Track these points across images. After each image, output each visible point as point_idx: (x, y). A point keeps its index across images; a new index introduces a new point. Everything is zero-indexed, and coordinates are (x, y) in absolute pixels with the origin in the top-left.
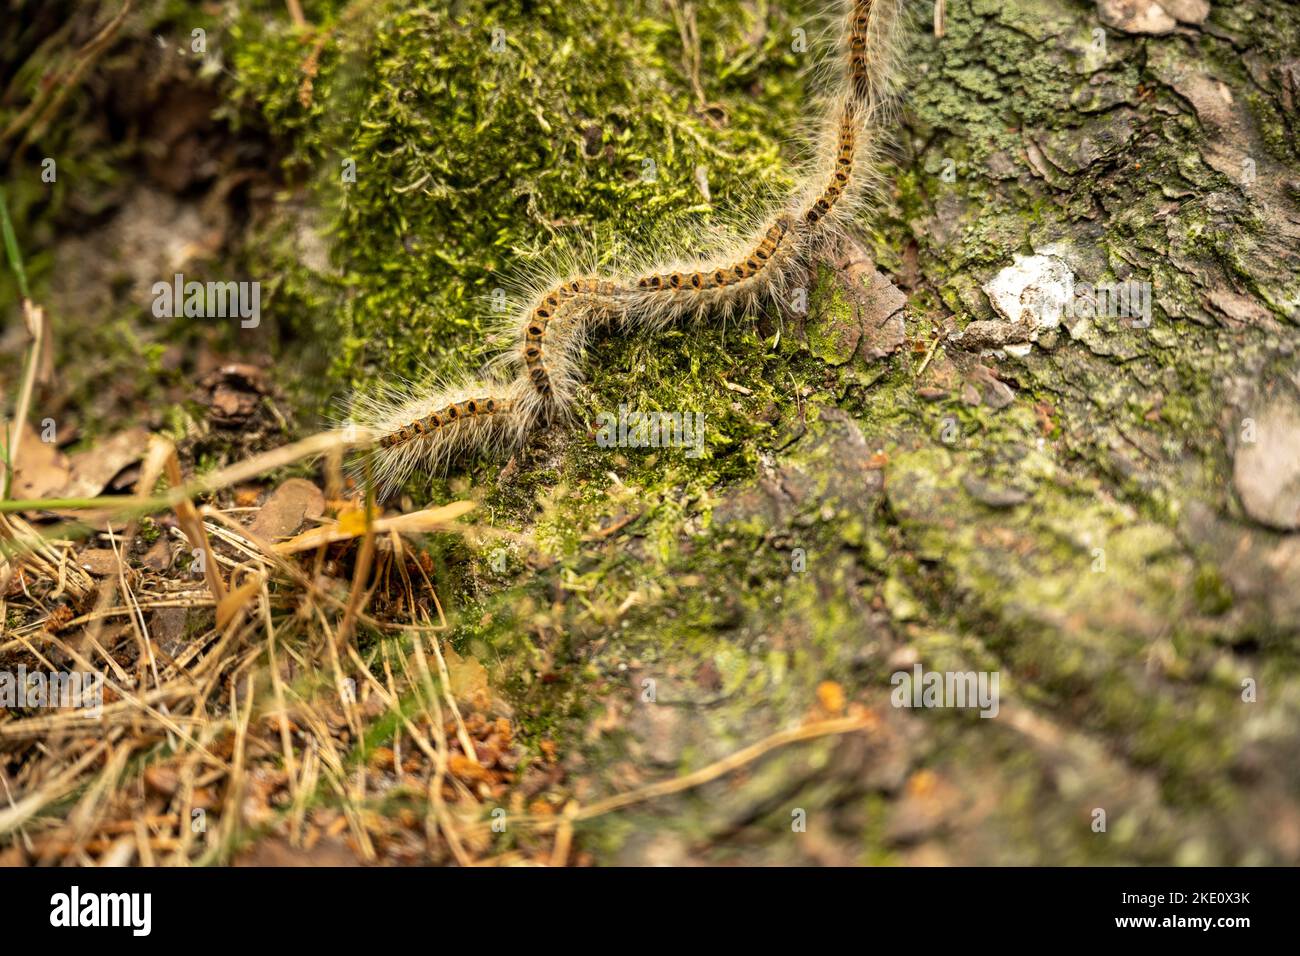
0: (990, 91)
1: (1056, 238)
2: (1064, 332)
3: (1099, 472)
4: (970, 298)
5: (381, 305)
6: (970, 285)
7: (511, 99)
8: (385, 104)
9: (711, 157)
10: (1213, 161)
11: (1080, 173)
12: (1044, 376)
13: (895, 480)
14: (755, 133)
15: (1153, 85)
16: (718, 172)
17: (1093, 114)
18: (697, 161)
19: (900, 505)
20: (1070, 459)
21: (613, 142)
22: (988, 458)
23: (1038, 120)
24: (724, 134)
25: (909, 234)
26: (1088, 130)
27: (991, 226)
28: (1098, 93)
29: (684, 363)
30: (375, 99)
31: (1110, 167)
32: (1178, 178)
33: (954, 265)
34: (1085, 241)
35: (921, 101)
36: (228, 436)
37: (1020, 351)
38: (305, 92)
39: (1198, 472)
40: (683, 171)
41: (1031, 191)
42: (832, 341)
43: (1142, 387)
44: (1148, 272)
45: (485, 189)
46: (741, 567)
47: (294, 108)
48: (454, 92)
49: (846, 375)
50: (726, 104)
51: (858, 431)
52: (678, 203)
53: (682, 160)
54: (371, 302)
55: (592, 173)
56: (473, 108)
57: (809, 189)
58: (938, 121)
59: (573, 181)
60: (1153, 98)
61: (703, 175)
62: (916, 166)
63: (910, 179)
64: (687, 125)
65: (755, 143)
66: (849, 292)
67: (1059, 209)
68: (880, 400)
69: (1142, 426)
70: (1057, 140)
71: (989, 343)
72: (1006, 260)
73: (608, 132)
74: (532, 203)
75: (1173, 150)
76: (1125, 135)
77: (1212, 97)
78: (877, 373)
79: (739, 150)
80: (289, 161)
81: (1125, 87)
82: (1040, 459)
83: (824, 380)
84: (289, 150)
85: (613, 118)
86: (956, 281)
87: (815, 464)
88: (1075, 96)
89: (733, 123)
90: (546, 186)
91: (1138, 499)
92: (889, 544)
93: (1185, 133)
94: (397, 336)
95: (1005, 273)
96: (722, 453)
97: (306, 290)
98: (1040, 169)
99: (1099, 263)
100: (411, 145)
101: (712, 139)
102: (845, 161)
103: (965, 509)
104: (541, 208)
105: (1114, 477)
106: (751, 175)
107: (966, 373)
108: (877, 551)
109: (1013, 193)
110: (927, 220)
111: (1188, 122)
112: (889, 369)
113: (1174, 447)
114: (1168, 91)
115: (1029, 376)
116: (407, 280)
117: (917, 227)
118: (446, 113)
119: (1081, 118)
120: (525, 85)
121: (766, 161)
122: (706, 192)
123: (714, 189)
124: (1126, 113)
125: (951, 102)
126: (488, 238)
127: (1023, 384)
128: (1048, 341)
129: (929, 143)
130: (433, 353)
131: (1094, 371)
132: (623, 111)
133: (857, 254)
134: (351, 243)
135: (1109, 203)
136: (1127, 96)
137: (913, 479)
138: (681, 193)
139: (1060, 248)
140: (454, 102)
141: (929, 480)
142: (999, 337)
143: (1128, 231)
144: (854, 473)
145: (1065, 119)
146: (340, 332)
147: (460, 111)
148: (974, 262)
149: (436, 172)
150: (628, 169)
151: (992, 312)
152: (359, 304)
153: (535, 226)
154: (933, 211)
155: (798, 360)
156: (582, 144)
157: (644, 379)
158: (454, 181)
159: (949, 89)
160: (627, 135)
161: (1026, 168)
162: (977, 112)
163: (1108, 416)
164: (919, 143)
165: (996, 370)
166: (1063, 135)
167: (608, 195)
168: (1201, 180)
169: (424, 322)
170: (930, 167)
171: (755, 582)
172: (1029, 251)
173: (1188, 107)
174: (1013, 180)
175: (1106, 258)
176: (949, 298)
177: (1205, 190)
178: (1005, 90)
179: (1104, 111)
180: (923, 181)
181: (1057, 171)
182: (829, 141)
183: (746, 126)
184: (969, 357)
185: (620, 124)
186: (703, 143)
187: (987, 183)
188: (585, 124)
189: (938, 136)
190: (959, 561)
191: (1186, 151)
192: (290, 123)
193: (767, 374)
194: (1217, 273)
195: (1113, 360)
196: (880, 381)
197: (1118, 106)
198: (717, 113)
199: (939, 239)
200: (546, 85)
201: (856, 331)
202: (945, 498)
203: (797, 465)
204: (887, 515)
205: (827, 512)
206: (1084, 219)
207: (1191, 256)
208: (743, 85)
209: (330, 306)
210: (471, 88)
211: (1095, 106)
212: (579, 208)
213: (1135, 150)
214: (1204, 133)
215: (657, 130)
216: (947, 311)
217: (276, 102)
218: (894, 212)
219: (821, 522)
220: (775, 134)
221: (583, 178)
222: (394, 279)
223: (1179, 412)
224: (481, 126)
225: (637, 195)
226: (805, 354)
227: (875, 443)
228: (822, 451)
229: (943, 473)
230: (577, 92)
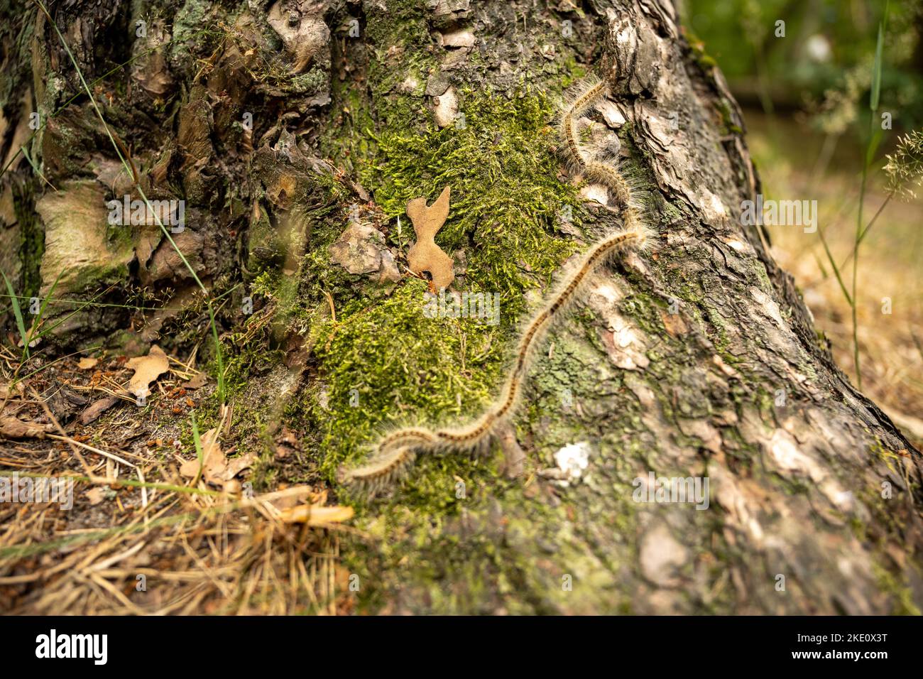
0: (566, 381)
1: (583, 440)
2: (581, 480)
3: (587, 541)
4: (549, 458)
5: (342, 425)
6: (549, 453)
7: (396, 359)
8: (353, 355)
9: (463, 390)
10: (645, 420)
11: (595, 418)
12: (572, 495)
13: (510, 531)
14: (481, 383)
15: (625, 388)
16: (466, 396)
17: (602, 396)
18: (458, 391)
19: (511, 542)
20: (577, 532)
21: (429, 380)
22: (546, 529)
23: (582, 394)
24: (470, 382)
25: (530, 428)
26: (600, 401)
27: (557, 431)
28: (605, 388)
29: (441, 467)
30: (350, 353)
31: (606, 417)
32: (630, 425)
33: (545, 444)
34: (594, 443)
35: (541, 380)
36: (280, 465)
37: (564, 484)
38: (327, 347)
39: (627, 551)
40: (453, 394)
41: (576, 420)
42: (496, 467)
43: (608, 507)
44: (615, 460)
45: (383, 390)
46: (447, 554)
47: (323, 351)
48: (378, 353)
49: (499, 482)
50: (472, 371)
51: (499, 506)
52: (449, 406)
53: (453, 389)
54: (338, 423)
55: (420, 390)
56: (383, 360)
57: (496, 406)
58: (546, 389)
59: (413, 392)
60: (625, 393)
61: (459, 396)
62: (537, 403)
63: (534, 407)
64: (457, 377)
65: (480, 387)
66: (505, 450)
67: (586, 429)
68: (510, 494)
69: (607, 525)
70: (589, 403)
71: (553, 478)
72: (563, 445)
73: (428, 376)
74: (397, 399)
75: (630, 414)
76: (613, 406)
77: (647, 395)
78: (511, 483)
79: (474, 389)
80: (320, 368)
81: (615, 387)
82: (566, 533)
83: (491, 482)
84: (321, 364)
85: (431, 371)
86: (545, 450)
87: (482, 517)
88: (597, 388)
89: (474, 378)
90: (403, 393)
91: (602, 557)
92: (504, 557)
93: (635, 408)
94: (344, 437)
95: (563, 449)
96: (449, 505)
97: (320, 413)
98: (580, 413)
99: (598, 453)
100: (359, 371)
101: (465, 383)
102: (511, 399)
103: (534, 548)
104: (400, 400)
105: (594, 545)
106: (476, 399)
107: (543, 490)
108: (498, 559)
109: (571, 420)
110: (537, 424)
111: (636, 404)
112: (515, 484)
113: (618, 537)
114: (630, 391)
115: (566, 494)
116: (351, 418)
117: (534, 426)
118: (374, 360)
119: (597, 397)
120: (402, 355)
121: (483, 395)
122: (459, 403)
123: (463, 402)
124: (614, 398)
125: (551, 383)
126: (381, 407)
127: (564, 496)
128: (575, 482)
129: (542, 396)
130: (355, 446)
131: (591, 497)
132: (435, 369)
133: (510, 435)
134: (335, 400)
135: (605, 430)
136: (615, 390)
137: (516, 532)
138: (450, 402)
139: (585, 444)
140: (377, 357)
141: (522, 534)
142: (557, 476)
143: (610, 442)
144: (494, 524)
145: (592, 395)
146: (326, 432)
147: (379, 361)
148: (552, 444)
149: (366, 382)
150: (432, 390)
151: (555, 465)
152: (334, 422)
153: (397, 407)
154: (540, 421)
155: (482, 473)
156: (418, 379)
157: (426, 472)
158: (372, 386)
159: (552, 377)
160: (435, 378)
161: (575, 411)
162: (560, 387)
163: (594, 518)
164: (538, 395)
165: (554, 489)
166: (591, 401)
167: (424, 399)
168: (640, 428)
169: (354, 434)
170: (541, 404)
171: (452, 561)
172: (572, 443)
173: (637, 399)
174: (570, 415)
175: (600, 451)
176: (541, 456)
177: (641, 432)
178: (572, 381)
179: (606, 395)
180: (538, 409)
181: (586, 415)
182: (506, 389)
183: (478, 380)
184: (544, 482)
185: (433, 374)
186: (462, 384)
187: (560, 415)
188: (421, 372)
189: (546, 394)
190: (529, 571)
191: (635, 415)
192: (321, 356)
193: (471, 476)
194: (641, 465)
195: (598, 494)
196: (511, 487)
197: (611, 394)
198: (468, 374)
199: (541, 432)
200: (409, 356)
201: (504, 466)
202: (527, 542)
203: (475, 515)
204: (504, 544)
205: (482, 539)
206: (594, 435)
207: (633, 457)
208: (480, 365)
210: (383, 353)
211: (603, 393)
212: (414, 402)
213: (616, 412)
214: (642, 409)
215: (446, 378)
216: (540, 461)
217: (319, 347)
218: (526, 419)
219: (480, 543)
220: (488, 384)
221: (417, 391)
222: (347, 416)
223: (621, 522)
224: (385, 367)
225: (434, 401)
226: (485, 471)
227: (504, 513)
228: (485, 512)
229: (528, 531)
230: (420, 360)
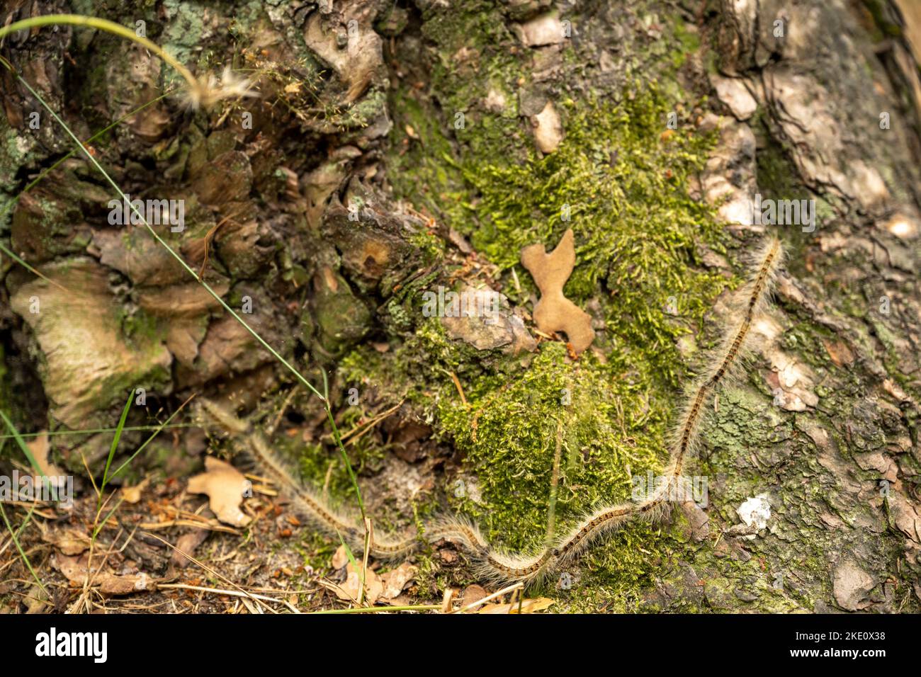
0: (736, 433)
1: (763, 491)
2: (768, 530)
3: (783, 586)
4: (732, 515)
5: (505, 518)
6: (731, 509)
7: (554, 439)
8: (507, 442)
9: (631, 460)
10: (821, 461)
11: (772, 467)
12: (761, 547)
13: (709, 590)
14: (647, 450)
15: (797, 431)
16: (634, 466)
17: (776, 443)
18: (626, 461)
19: (712, 600)
20: (772, 580)
21: (593, 456)
22: (742, 582)
23: (754, 445)
24: (635, 450)
25: (707, 487)
26: (774, 449)
27: (737, 486)
28: (778, 435)
29: (625, 542)
30: (502, 440)
31: (783, 464)
32: (808, 469)
33: (725, 501)
34: (774, 492)
35: (710, 436)
36: (448, 570)
37: (752, 537)
38: (474, 438)
39: (820, 588)
40: (621, 465)
41: (753, 472)
42: (681, 533)
43: (797, 552)
44: (798, 506)
45: (546, 474)
47: (469, 442)
48: (532, 436)
49: (687, 547)
50: (635, 437)
51: (692, 569)
52: (620, 480)
53: (620, 461)
54: (500, 516)
55: (587, 467)
56: (540, 443)
58: (717, 444)
59: (579, 471)
60: (798, 436)
61: (628, 467)
62: (708, 459)
63: (706, 465)
64: (621, 447)
65: (647, 453)
66: (686, 514)
67: (764, 480)
68: (700, 557)
69: (799, 568)
70: (763, 452)
71: (740, 534)
72: (744, 500)
73: (592, 451)
74: (565, 481)
75: (806, 458)
76: (789, 452)
77: (820, 435)
78: (700, 546)
79: (641, 457)
80: (465, 460)
81: (788, 430)
82: (762, 582)
83: (678, 548)
85: (594, 446)
86: (726, 508)
87: (677, 583)
88: (769, 436)
89: (638, 445)
90: (568, 474)
91: (798, 598)
93: (811, 451)
94: (512, 530)
95: (744, 504)
96: (640, 577)
97: (473, 509)
98: (756, 464)
99: (780, 502)
100: (517, 458)
101: (631, 452)
103: (735, 602)
104: (568, 482)
105: (790, 589)
106: (647, 467)
107: (732, 546)
109: (746, 473)
110: (714, 483)
111: (811, 446)
112: (704, 545)
113: (811, 577)
114: (803, 433)
115: (755, 547)
116: (515, 508)
117: (711, 486)
118: (530, 444)
119: (771, 445)
121: (652, 461)
122: (630, 475)
123: (633, 473)
124: (789, 443)
125: (722, 437)
127: (753, 550)
128: (762, 534)
129: (713, 452)
131: (780, 545)
132: (598, 443)
134: (490, 492)
135: (783, 478)
136: (788, 436)
137: (715, 590)
138: (620, 476)
139: (765, 496)
140: (533, 440)
141: (721, 590)
142: (743, 532)
143: (790, 489)
144: (692, 587)
145: (765, 444)
146: (487, 527)
147: (535, 444)
148: (732, 500)
149: (527, 468)
150: (599, 466)
151: (739, 521)
152: (494, 516)
153: (566, 490)
154: (716, 479)
155: (668, 541)
156: (582, 456)
157: (611, 550)
158: (533, 471)
159: (720, 431)
160: (599, 452)
161: (751, 463)
162: (731, 441)
163: (786, 564)
164: (709, 452)
165: (742, 545)
166: (764, 451)
167: (593, 476)
168: (817, 470)
169: (523, 526)
170: (714, 461)
172: (753, 496)
173: (812, 441)
174: (746, 468)
175: (782, 500)
176: (723, 514)
177: (819, 474)
178: (742, 432)
179: (780, 442)
180: (711, 466)
181: (762, 465)
183: (643, 446)
184: (732, 539)
185: (597, 448)
186: (628, 454)
187: (736, 469)
188: (583, 448)
189: (717, 449)
191: (811, 458)
192: (467, 447)
193: (656, 546)
194: (824, 507)
195: (786, 541)
196: (700, 550)
197: (785, 440)
198: (632, 441)
199: (719, 490)
200: (567, 433)
201: (690, 530)
202: (727, 597)
203: (670, 582)
204: (706, 603)
205: (684, 603)
206: (773, 484)
207: (814, 500)
208: (641, 429)
209: (483, 516)
210: (539, 435)
211: (776, 440)
212: (582, 481)
213: (792, 458)
214: (817, 450)
215: (611, 450)
216: (723, 520)
217: (461, 438)
219: (681, 606)
220: (654, 449)
221: (583, 470)
222: (509, 507)
223: (813, 564)
224: (543, 450)
225: (604, 477)
226: (671, 539)
227: (700, 574)
228: (680, 578)
229: (726, 588)
230: (579, 435)
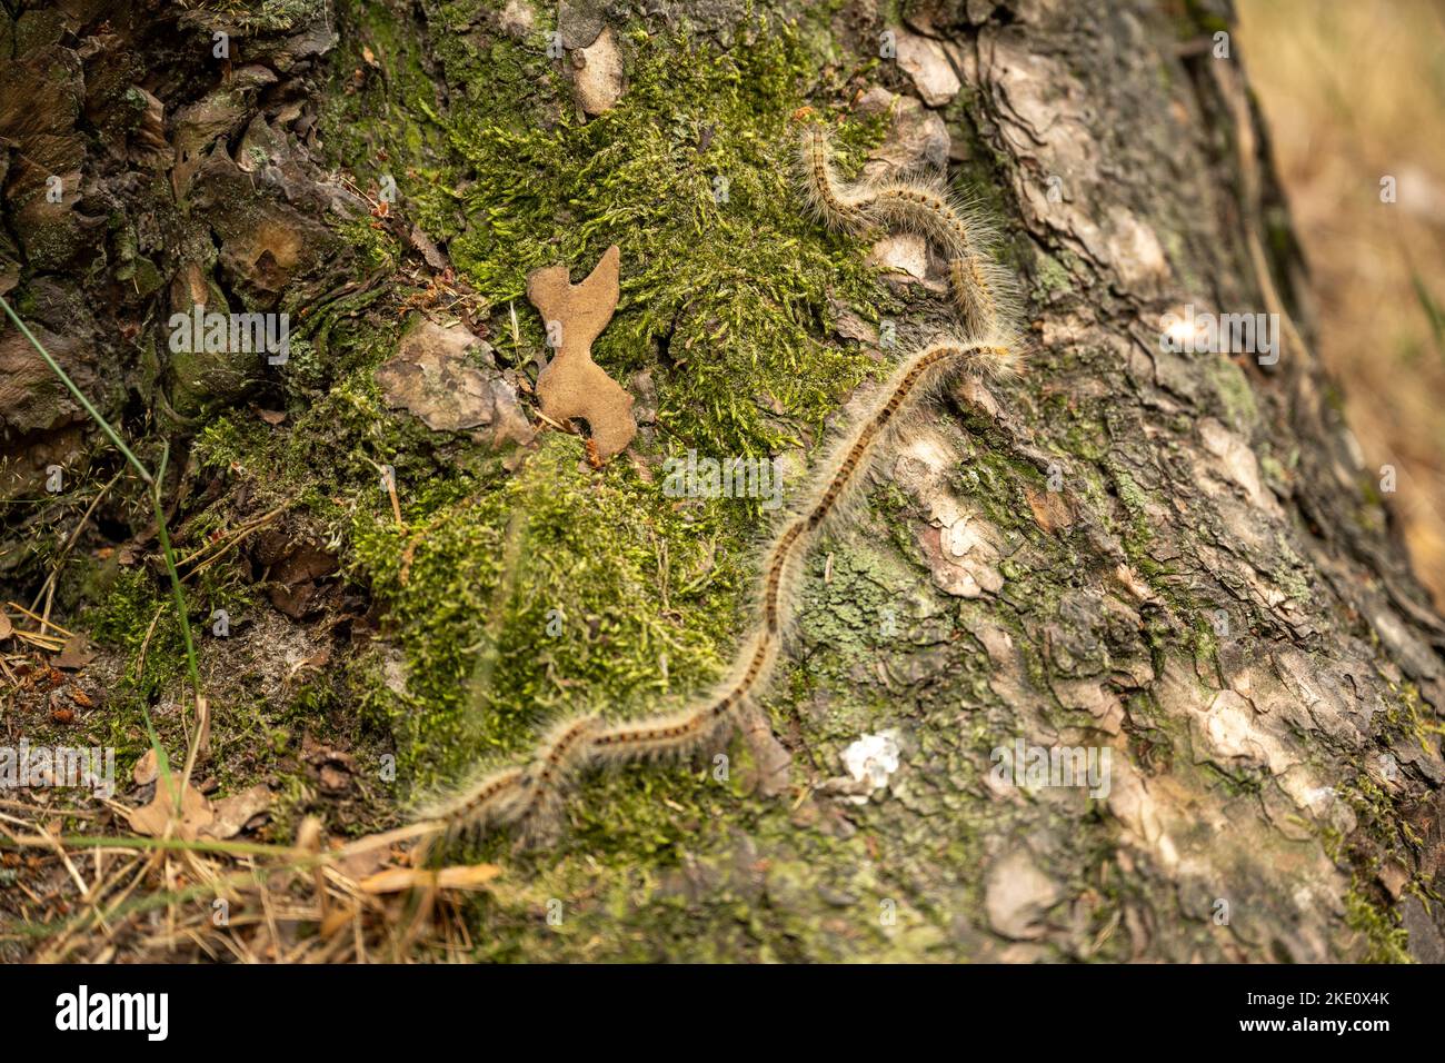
0: (857, 622)
1: (890, 726)
2: (889, 792)
3: (902, 887)
4: (831, 761)
5: (441, 723)
6: (832, 751)
7: (542, 596)
8: (458, 591)
9: (670, 648)
10: (996, 686)
11: (910, 686)
12: (874, 819)
13: (773, 880)
14: (701, 634)
15: (961, 631)
16: (675, 658)
17: (922, 646)
18: (661, 649)
19: (775, 897)
20: (885, 876)
21: (606, 632)
22: (833, 872)
23: (884, 646)
24: (680, 632)
25: (795, 711)
26: (918, 657)
27: (846, 713)
28: (926, 633)
29: (641, 786)
30: (452, 587)
31: (929, 683)
32: (971, 696)
33: (823, 736)
34: (909, 730)
35: (812, 623)
36: (329, 802)
37: (860, 801)
38: (403, 575)
39: (965, 895)
40: (652, 655)
41: (877, 692)
42: (740, 781)
43: (934, 833)
44: (946, 757)
45: (520, 654)
46: (667, 927)
47: (394, 584)
48: (505, 586)
49: (747, 805)
50: (683, 611)
51: (751, 844)
52: (646, 678)
53: (652, 648)
54: (433, 719)
55: (592, 650)
56: (517, 600)
57: (732, 678)
58: (821, 639)
59: (578, 656)
60: (961, 640)
61: (664, 659)
62: (804, 663)
63: (799, 673)
64: (657, 624)
65: (700, 640)
66: (753, 750)
67: (894, 706)
68: (767, 824)
69: (933, 860)
70: (898, 660)
71: (840, 793)
72: (856, 737)
73: (605, 624)
74: (551, 668)
75: (971, 677)
76: (941, 664)
77: (999, 642)
78: (769, 806)
79: (689, 645)
80: (385, 617)
81: (944, 629)
82: (866, 876)
83: (732, 806)
85: (609, 616)
86: (823, 747)
87: (722, 863)
88: (912, 633)
89: (687, 625)
90: (560, 657)
91: (925, 908)
92: (765, 922)
93: (979, 666)
94: (450, 745)
95: (855, 745)
96: (661, 848)
97: (389, 704)
98: (884, 679)
99: (916, 747)
100: (474, 620)
101: (672, 635)
103: (815, 903)
104: (556, 671)
105: (911, 892)
106: (697, 663)
107: (824, 812)
108: (757, 926)
109: (865, 692)
110: (808, 704)
111: (982, 658)
112: (775, 805)
113: (950, 876)
114: (971, 636)
115: (865, 819)
116: (460, 708)
117: (801, 707)
119: (913, 648)
120: (553, 588)
121: (706, 654)
122: (665, 671)
123: (671, 670)
124: (943, 649)
125: (831, 626)
126: (518, 687)
127: (860, 823)
128: (879, 797)
129: (814, 651)
131: (906, 819)
132: (617, 612)
133: (760, 724)
134: (422, 677)
135: (927, 706)
136: (944, 636)
137: (784, 881)
138: (649, 671)
139: (892, 733)
141: (795, 883)
142: (847, 790)
143: (936, 727)
144: (746, 872)
145: (903, 647)
146: (409, 737)
147: (508, 600)
148: (836, 736)
149: (488, 640)
150: (614, 651)
151: (843, 771)
152: (423, 719)
153: (550, 684)
154: (812, 697)
155: (716, 791)
156: (586, 631)
157: (615, 796)
158: (499, 646)
159: (831, 617)
160: (617, 627)
161: (875, 677)
162: (847, 635)
163: (912, 850)
164: (807, 650)
165: (843, 811)
166: (901, 657)
167: (601, 667)
168: (986, 699)
169: (469, 738)
170: (814, 667)
172: (872, 732)
173: (983, 649)
174: (866, 684)
175: (921, 743)
176: (817, 758)
177: (988, 706)
178: (866, 621)
179: (929, 646)
180: (807, 675)
181: (894, 682)
183: (694, 628)
184: (827, 801)
185: (613, 620)
186: (666, 638)
187: (849, 684)
188: (590, 617)
189: (821, 647)
190: (809, 938)
191: (979, 678)
192: (390, 593)
193: (695, 799)
195: (918, 813)
196: (768, 812)
197: (938, 643)
198: (677, 617)
199: (815, 717)
200: (566, 589)
201: (755, 777)
202: (803, 895)
203: (709, 862)
204: (765, 903)
205: (727, 897)
206: (909, 716)
207: (975, 749)
208: (696, 598)
209: (404, 718)
211: (924, 641)
212: (581, 673)
213: (946, 674)
214: (991, 667)
215: (637, 626)
216: (816, 767)
217: (382, 577)
218: (787, 695)
219: (723, 903)
220: (713, 634)
221: (585, 655)
223: (958, 855)
224: (521, 612)
225: (620, 670)
226: (721, 789)
227: (762, 853)
228: (727, 855)
229: (804, 878)
230: (586, 595)
